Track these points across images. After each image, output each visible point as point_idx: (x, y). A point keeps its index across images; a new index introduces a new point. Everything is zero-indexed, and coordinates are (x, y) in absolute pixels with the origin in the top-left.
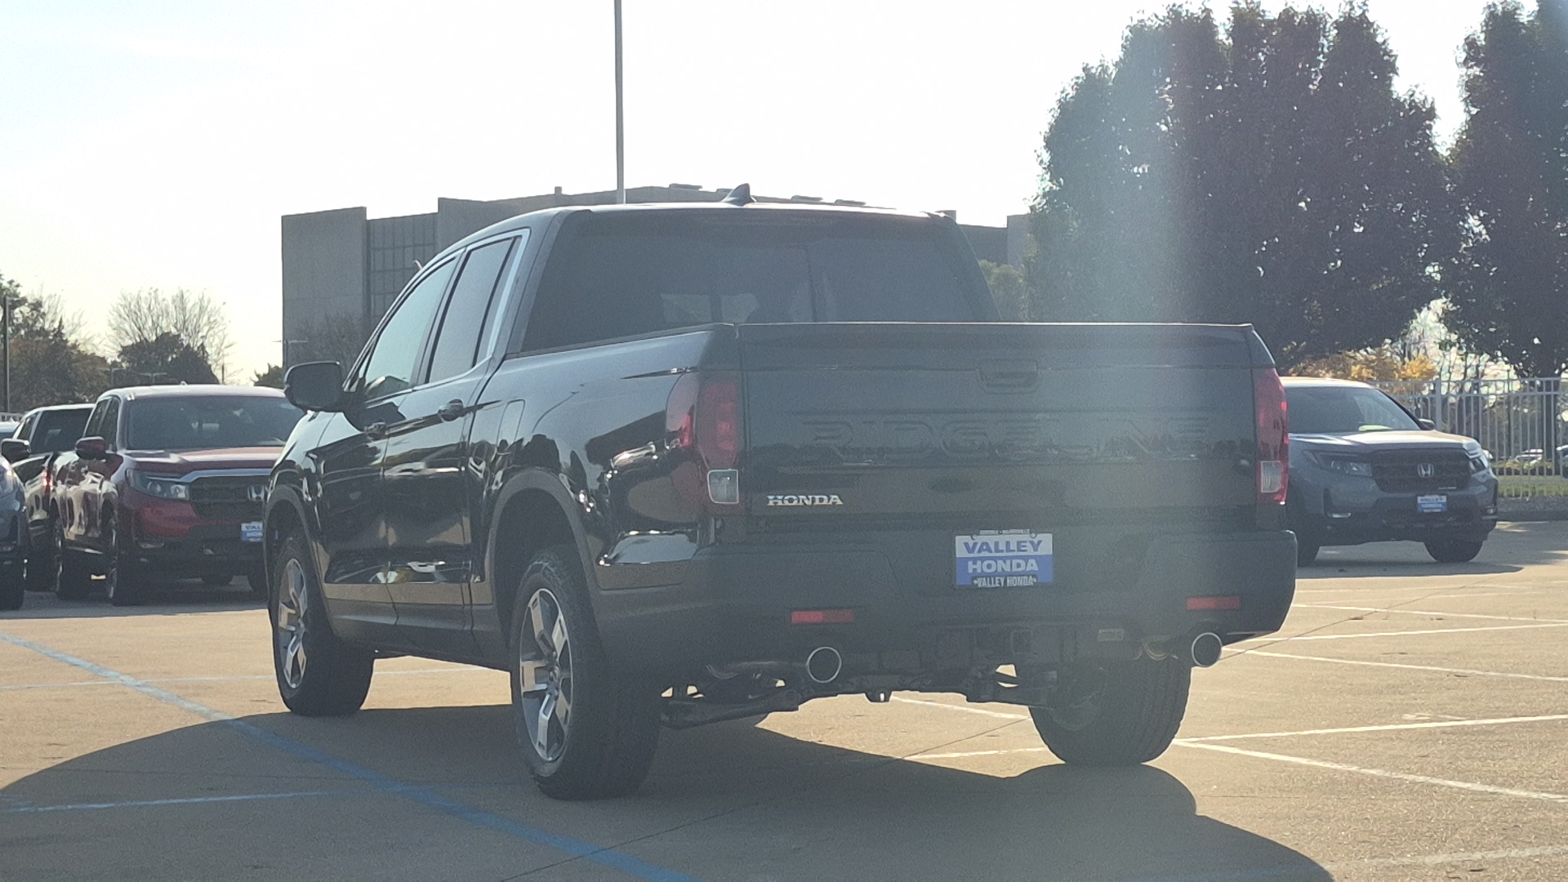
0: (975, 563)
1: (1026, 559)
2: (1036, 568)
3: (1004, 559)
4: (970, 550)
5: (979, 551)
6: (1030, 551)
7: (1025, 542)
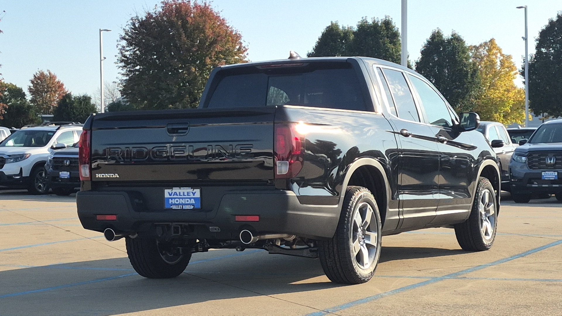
0: (172, 200)
1: (190, 198)
2: (194, 202)
3: (182, 198)
4: (170, 195)
5: (174, 195)
6: (192, 196)
7: (190, 192)
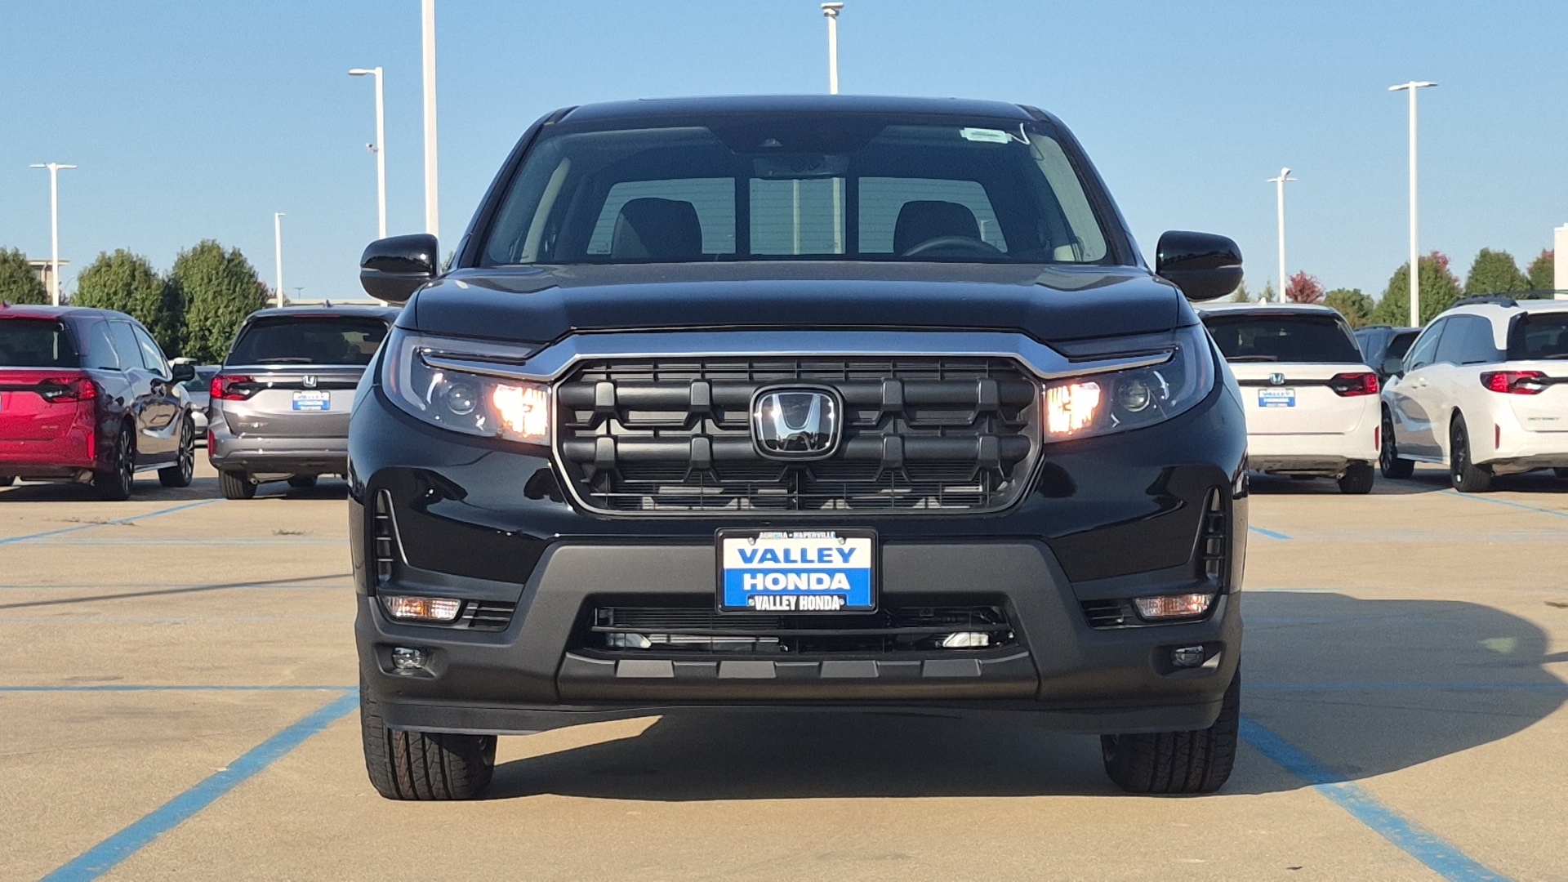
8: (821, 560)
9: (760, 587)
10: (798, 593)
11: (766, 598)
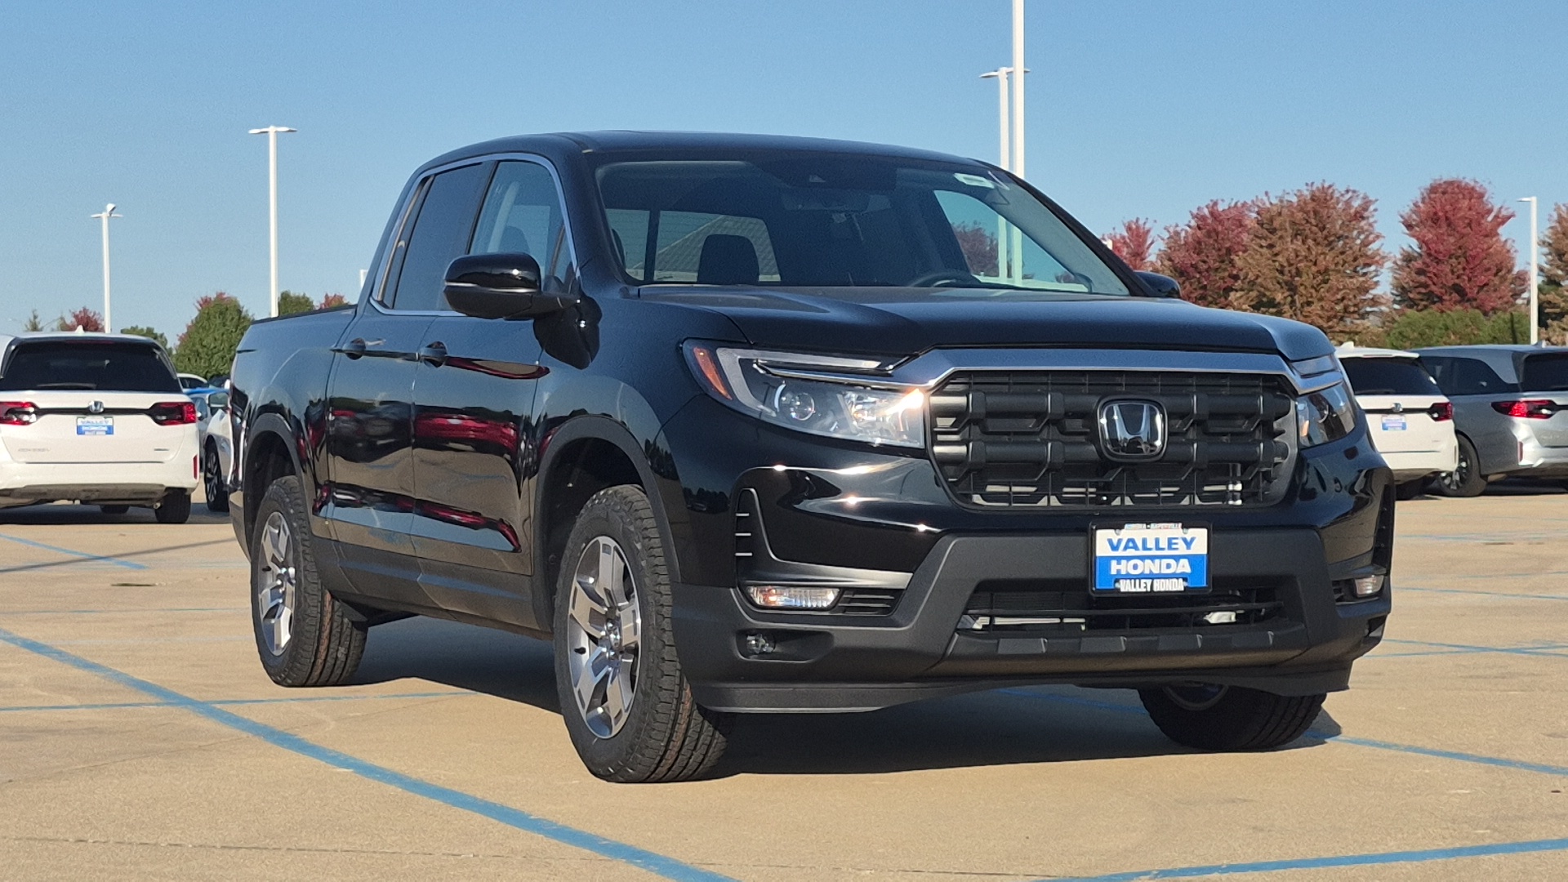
8: (1170, 548)
9: (1123, 572)
10: (1152, 577)
11: (1128, 581)
